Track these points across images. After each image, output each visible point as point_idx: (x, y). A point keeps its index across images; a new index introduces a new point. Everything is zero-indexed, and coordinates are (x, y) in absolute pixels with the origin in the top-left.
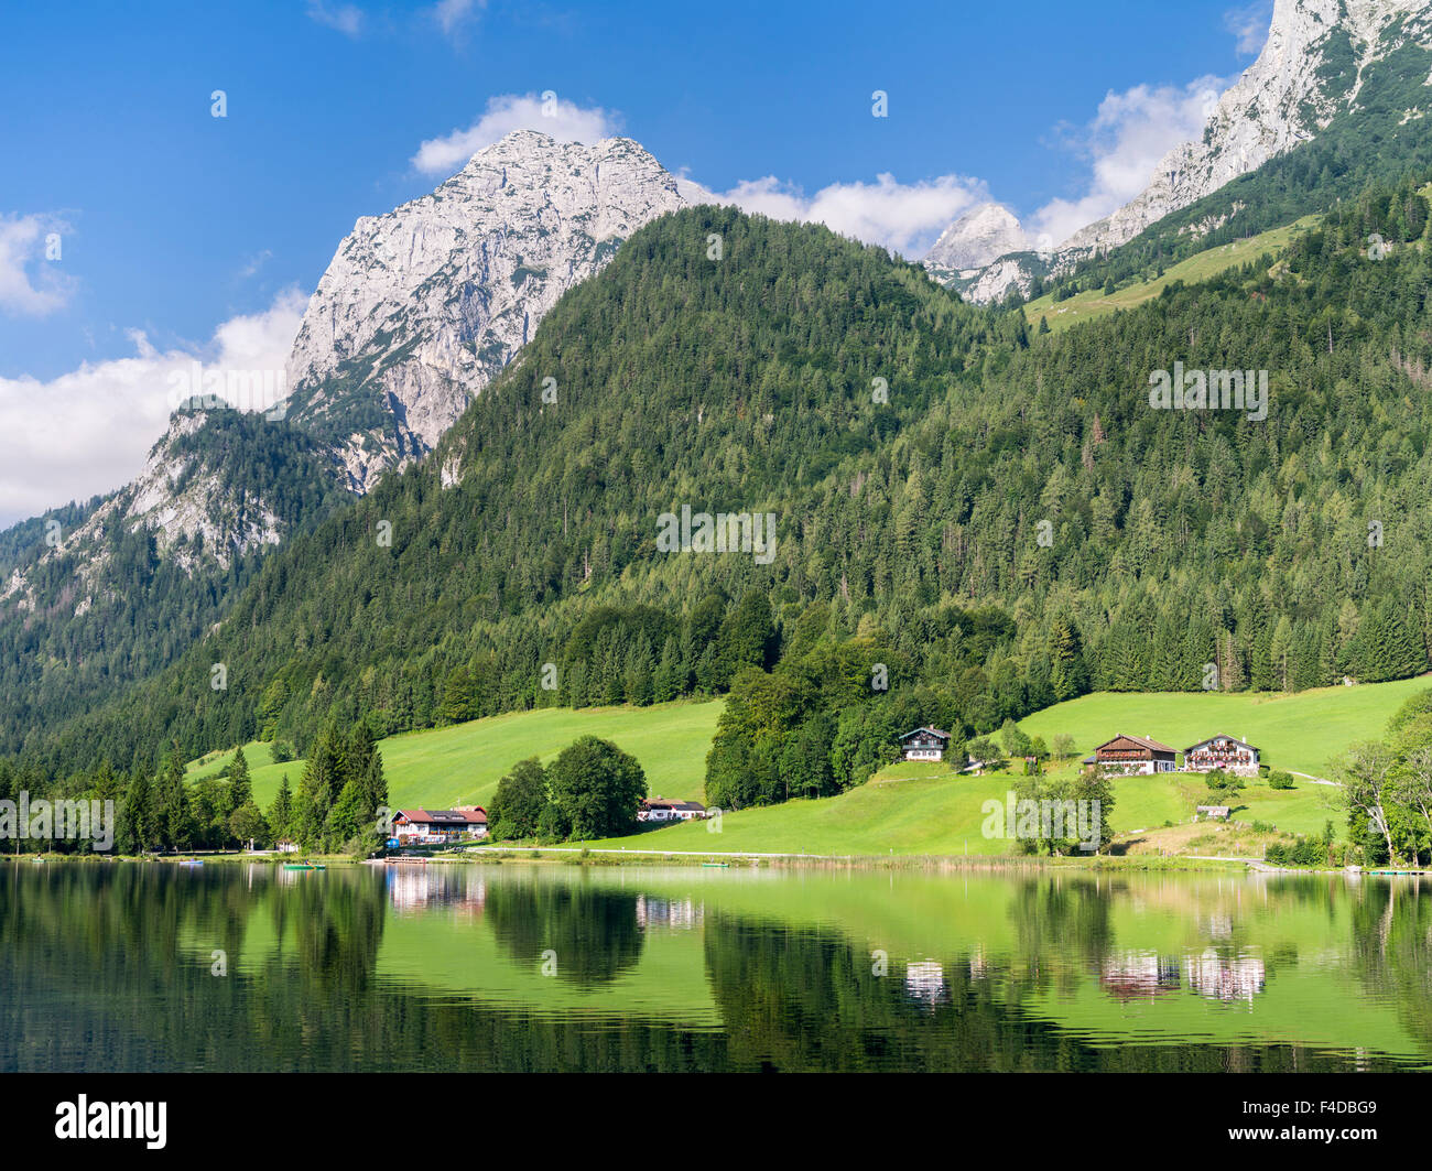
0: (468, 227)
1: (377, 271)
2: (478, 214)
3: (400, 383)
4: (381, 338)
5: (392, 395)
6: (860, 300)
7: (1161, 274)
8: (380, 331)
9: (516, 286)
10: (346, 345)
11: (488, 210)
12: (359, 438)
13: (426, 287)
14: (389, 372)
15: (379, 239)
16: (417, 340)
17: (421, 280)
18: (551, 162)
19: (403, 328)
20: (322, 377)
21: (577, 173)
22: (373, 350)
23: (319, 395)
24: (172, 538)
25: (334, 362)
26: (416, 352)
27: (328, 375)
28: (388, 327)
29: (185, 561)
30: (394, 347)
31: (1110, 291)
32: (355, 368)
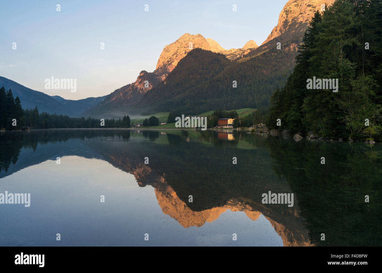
0: (179, 46)
1: (168, 52)
2: (180, 45)
3: (170, 68)
4: (168, 61)
5: (169, 69)
6: (212, 61)
7: (257, 54)
8: (168, 60)
9: (185, 54)
10: (164, 62)
11: (182, 44)
12: (164, 75)
13: (174, 55)
14: (169, 66)
15: (168, 48)
16: (172, 62)
17: (173, 54)
18: (190, 37)
19: (171, 60)
20: (161, 67)
21: (193, 39)
22: (167, 63)
23: (160, 69)
24: (139, 89)
25: (162, 65)
26: (172, 63)
27: (162, 66)
28: (169, 60)
29: (141, 92)
30: (170, 63)
31: (246, 57)
32: (165, 65)
